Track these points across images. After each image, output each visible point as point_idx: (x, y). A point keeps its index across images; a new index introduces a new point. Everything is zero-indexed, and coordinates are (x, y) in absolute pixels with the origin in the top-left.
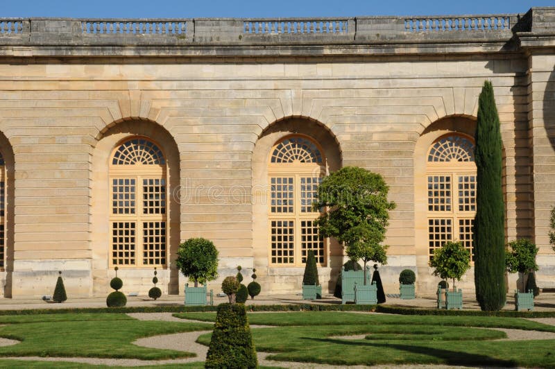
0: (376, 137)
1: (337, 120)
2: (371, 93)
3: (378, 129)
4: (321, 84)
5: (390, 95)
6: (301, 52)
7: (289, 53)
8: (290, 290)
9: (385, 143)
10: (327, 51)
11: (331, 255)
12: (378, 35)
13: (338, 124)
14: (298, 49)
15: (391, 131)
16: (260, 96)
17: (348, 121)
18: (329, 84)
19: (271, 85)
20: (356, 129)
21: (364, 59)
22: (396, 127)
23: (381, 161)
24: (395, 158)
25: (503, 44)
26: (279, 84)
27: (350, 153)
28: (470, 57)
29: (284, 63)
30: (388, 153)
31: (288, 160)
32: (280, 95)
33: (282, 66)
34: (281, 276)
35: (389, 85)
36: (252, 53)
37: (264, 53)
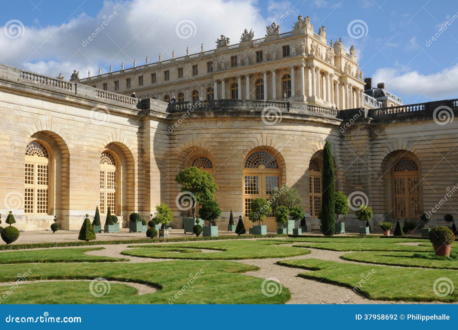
0: (85, 148)
1: (68, 136)
2: (83, 125)
3: (86, 144)
4: (60, 115)
5: (91, 127)
6: (55, 96)
7: (49, 95)
8: (36, 228)
9: (89, 152)
10: (67, 99)
11: (56, 209)
12: (86, 95)
13: (68, 138)
14: (54, 94)
15: (91, 146)
16: (30, 116)
17: (72, 137)
18: (65, 116)
19: (36, 111)
20: (76, 143)
21: (81, 106)
22: (94, 144)
23: (87, 161)
24: (92, 160)
25: (138, 112)
26: (40, 112)
27: (74, 155)
28: (123, 115)
29: (42, 100)
30: (90, 157)
31: (31, 154)
32: (40, 117)
33: (41, 101)
34: (31, 220)
35: (90, 121)
36: (30, 91)
37: (37, 92)
